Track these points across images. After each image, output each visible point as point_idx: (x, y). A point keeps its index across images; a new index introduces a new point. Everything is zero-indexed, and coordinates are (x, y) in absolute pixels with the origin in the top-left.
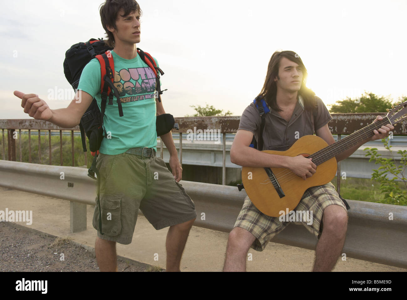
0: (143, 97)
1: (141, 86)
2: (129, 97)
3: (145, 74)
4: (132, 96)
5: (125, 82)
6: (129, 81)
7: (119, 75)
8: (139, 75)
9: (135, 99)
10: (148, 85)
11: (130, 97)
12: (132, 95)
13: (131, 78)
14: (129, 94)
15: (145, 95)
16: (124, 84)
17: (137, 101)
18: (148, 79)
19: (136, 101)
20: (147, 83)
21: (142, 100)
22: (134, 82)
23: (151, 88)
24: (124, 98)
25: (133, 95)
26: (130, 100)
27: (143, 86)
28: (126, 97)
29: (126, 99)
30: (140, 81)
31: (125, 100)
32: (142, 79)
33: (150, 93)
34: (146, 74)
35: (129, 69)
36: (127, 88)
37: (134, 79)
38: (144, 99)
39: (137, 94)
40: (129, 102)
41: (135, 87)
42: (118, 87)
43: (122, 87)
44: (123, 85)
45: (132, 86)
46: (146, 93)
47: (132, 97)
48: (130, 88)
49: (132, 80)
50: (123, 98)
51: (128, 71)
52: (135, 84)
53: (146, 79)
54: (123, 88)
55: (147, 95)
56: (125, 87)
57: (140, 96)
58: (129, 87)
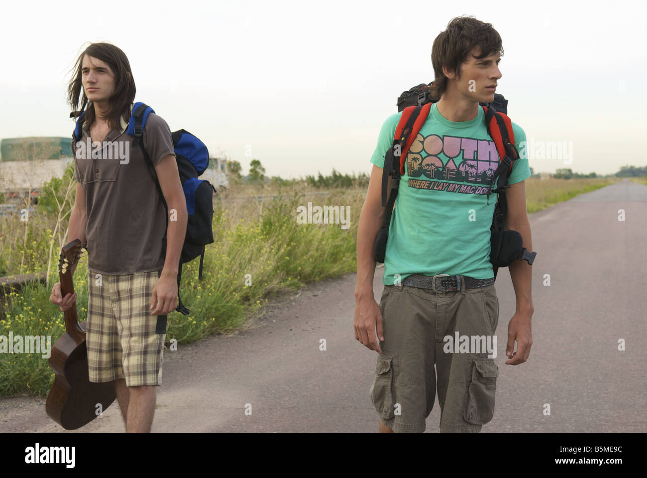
0: (456, 188)
1: (458, 168)
2: (426, 181)
3: (475, 151)
4: (432, 180)
5: (429, 155)
6: (436, 156)
7: (422, 143)
8: (461, 150)
9: (437, 187)
10: (474, 171)
11: (429, 182)
12: (432, 178)
13: (442, 151)
14: (428, 176)
15: (461, 185)
16: (425, 158)
17: (442, 190)
18: (477, 160)
19: (439, 190)
20: (472, 166)
21: (453, 191)
22: (445, 160)
23: (478, 176)
24: (418, 180)
25: (436, 180)
26: (427, 186)
27: (462, 169)
28: (422, 181)
29: (421, 183)
30: (458, 161)
31: (418, 184)
32: (465, 158)
33: (473, 185)
34: (477, 152)
35: (445, 137)
36: (428, 165)
37: (447, 154)
38: (455, 192)
39: (444, 179)
40: (424, 189)
41: (444, 167)
42: (413, 161)
43: (418, 162)
44: (423, 159)
45: (439, 164)
46: (465, 183)
47: (431, 182)
48: (433, 166)
49: (441, 156)
50: (416, 180)
51: (443, 140)
52: (445, 164)
53: (474, 160)
54: (420, 165)
55: (466, 186)
56: (424, 164)
57: (450, 184)
58: (432, 164)
